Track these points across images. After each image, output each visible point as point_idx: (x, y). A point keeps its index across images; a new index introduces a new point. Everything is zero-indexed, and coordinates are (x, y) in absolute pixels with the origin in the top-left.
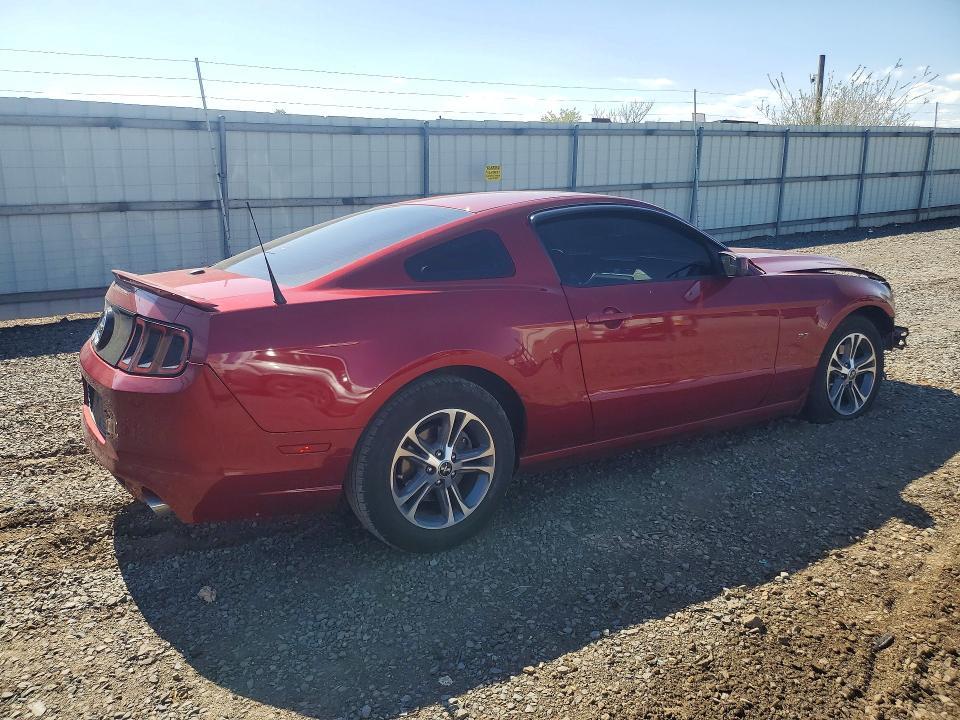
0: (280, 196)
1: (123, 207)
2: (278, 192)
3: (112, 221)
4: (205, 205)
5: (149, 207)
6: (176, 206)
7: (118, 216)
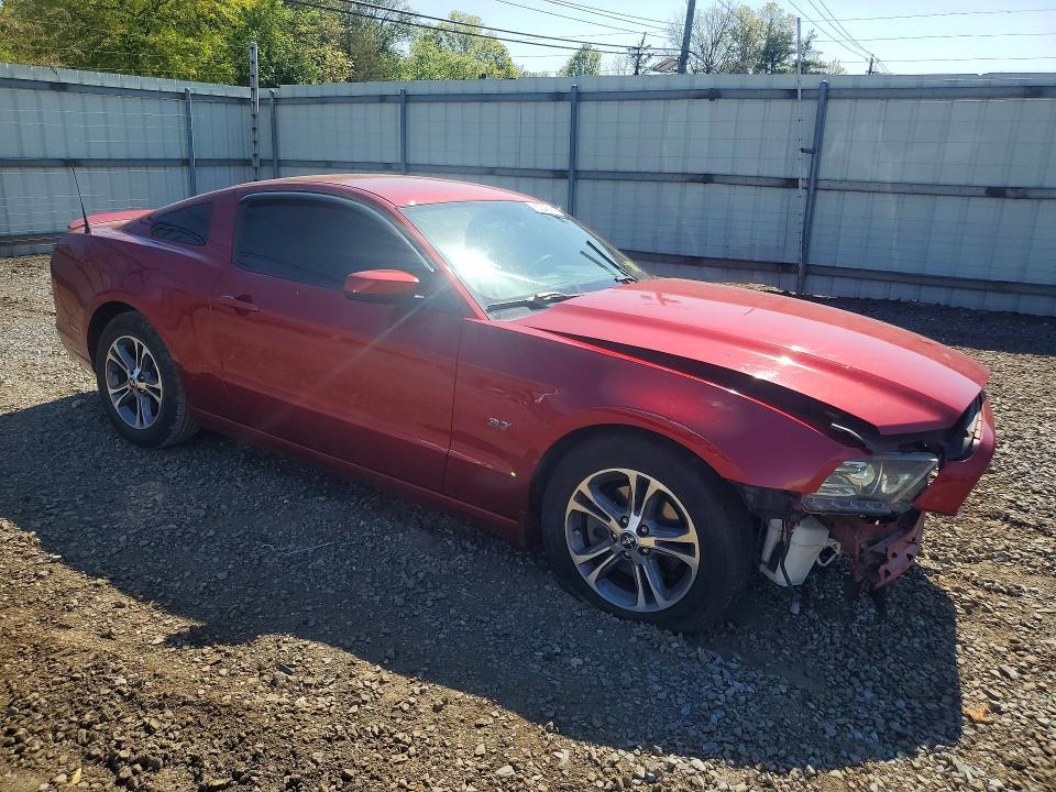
0: (888, 178)
1: (707, 179)
2: (888, 173)
3: (696, 190)
4: (791, 183)
5: (731, 180)
6: (760, 182)
7: (700, 188)
